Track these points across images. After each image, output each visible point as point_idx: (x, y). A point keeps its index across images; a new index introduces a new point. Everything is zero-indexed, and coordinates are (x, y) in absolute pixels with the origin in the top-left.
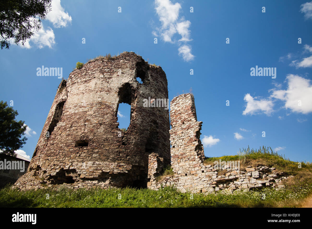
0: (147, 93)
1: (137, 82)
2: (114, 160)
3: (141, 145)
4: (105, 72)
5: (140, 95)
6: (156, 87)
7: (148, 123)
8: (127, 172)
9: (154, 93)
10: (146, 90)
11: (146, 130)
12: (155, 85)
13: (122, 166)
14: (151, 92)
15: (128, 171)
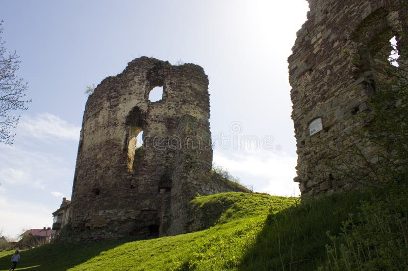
0: (163, 113)
1: (148, 102)
2: (122, 207)
3: (153, 186)
4: (112, 97)
5: (152, 119)
6: (178, 100)
7: (162, 155)
8: (134, 218)
9: (173, 110)
10: (161, 110)
11: (159, 166)
12: (176, 97)
13: (130, 212)
14: (169, 109)
15: (136, 216)
